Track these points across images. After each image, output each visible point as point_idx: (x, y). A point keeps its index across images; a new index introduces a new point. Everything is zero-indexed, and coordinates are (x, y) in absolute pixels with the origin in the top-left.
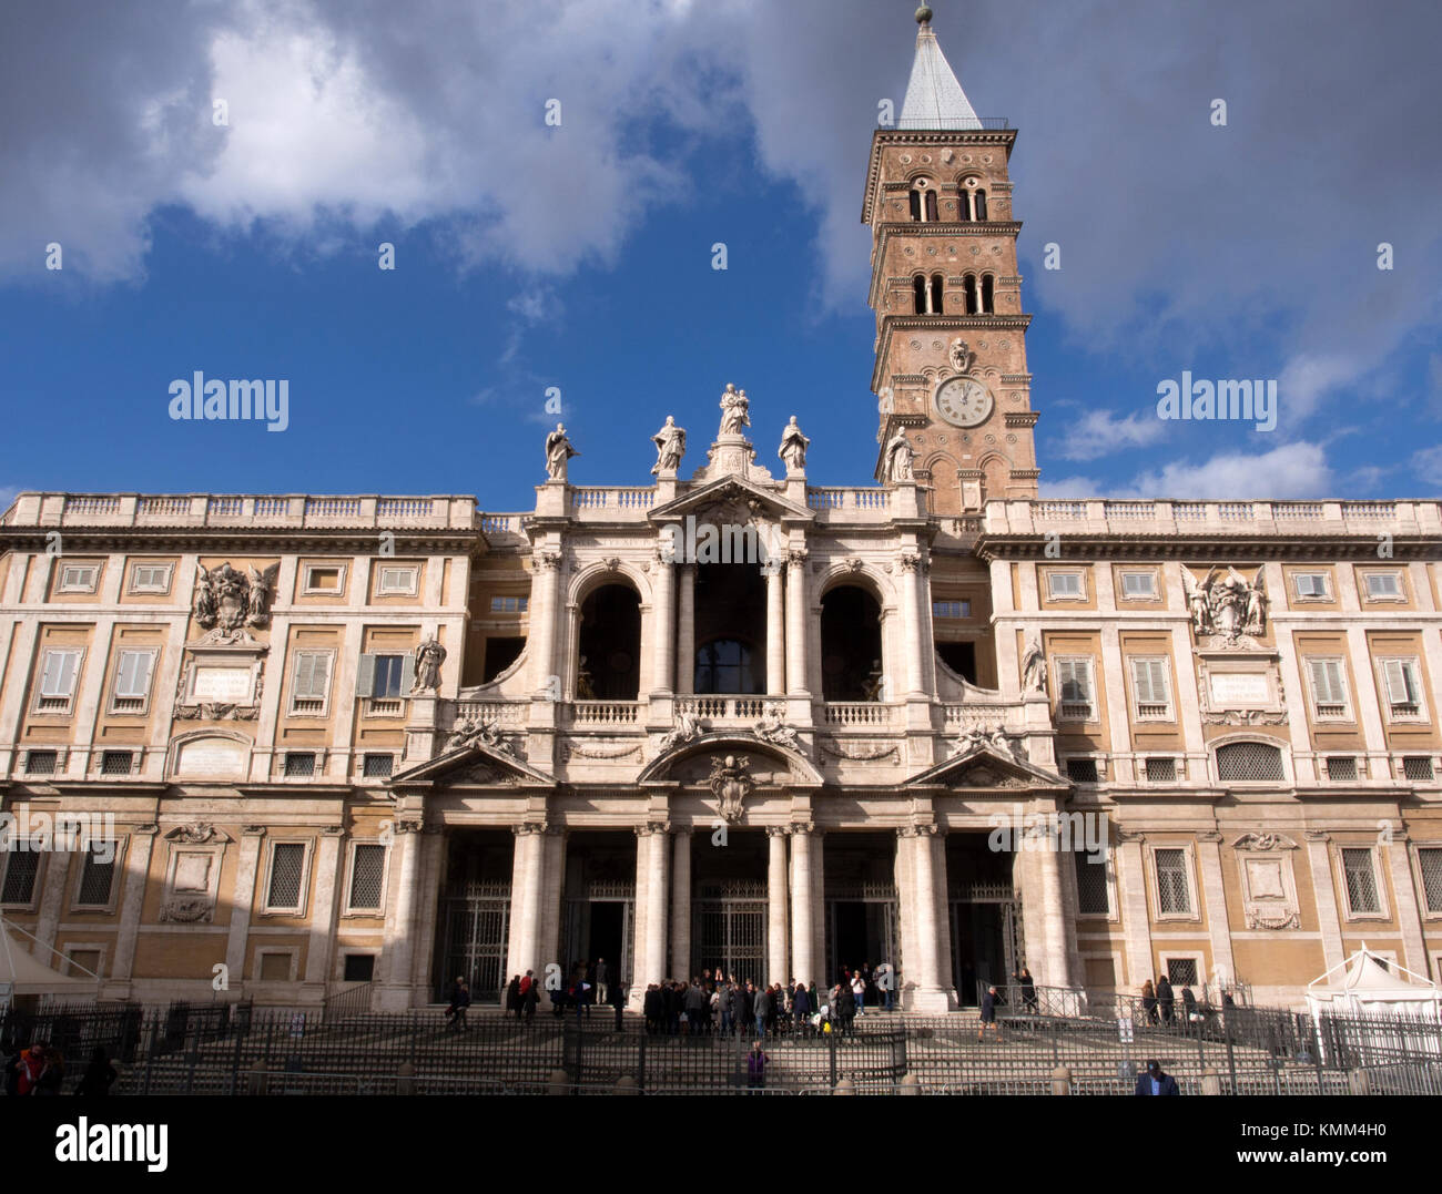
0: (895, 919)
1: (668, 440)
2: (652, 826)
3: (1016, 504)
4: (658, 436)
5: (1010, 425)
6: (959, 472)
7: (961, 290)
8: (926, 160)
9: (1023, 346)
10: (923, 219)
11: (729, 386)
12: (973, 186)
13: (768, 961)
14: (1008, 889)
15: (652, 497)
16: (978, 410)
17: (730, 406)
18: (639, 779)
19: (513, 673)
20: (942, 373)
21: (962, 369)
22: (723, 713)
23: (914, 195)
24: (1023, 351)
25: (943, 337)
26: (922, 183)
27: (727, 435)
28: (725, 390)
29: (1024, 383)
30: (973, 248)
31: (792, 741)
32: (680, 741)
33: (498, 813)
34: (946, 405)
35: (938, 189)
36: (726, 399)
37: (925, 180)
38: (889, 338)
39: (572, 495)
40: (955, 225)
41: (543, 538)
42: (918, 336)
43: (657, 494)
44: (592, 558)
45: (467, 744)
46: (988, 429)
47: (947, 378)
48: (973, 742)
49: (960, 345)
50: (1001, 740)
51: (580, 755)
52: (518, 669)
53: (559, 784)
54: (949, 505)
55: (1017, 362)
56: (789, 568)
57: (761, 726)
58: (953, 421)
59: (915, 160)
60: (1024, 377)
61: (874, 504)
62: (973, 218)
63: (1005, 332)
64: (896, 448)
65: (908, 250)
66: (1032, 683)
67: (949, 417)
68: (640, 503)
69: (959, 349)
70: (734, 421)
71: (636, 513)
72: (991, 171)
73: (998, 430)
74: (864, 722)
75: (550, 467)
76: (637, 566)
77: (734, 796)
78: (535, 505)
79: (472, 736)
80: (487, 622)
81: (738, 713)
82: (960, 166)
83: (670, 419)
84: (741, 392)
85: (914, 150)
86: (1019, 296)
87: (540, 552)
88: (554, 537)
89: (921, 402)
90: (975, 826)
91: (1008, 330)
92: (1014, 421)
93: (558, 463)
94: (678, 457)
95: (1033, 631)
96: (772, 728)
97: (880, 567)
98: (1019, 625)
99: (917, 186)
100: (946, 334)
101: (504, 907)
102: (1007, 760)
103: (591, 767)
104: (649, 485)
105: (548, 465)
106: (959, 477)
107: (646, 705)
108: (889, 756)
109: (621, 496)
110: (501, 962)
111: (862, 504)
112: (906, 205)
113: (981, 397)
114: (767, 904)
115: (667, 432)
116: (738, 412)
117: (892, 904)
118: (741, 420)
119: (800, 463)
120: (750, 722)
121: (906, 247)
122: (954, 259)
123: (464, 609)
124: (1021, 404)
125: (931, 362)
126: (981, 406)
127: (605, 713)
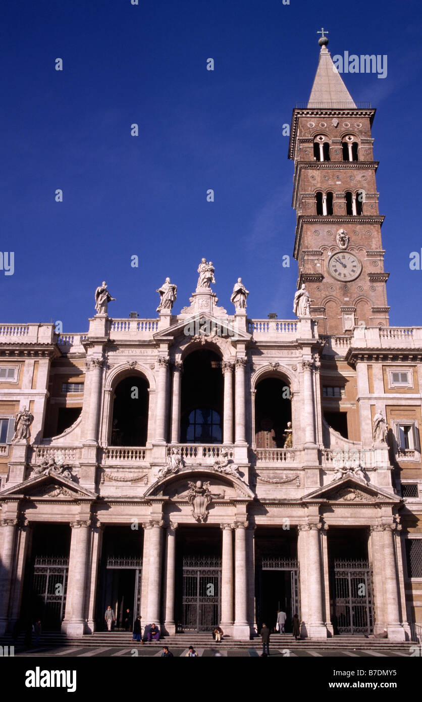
0: (297, 581)
1: (166, 292)
2: (152, 523)
3: (371, 329)
4: (160, 289)
5: (372, 281)
6: (342, 308)
7: (344, 201)
8: (323, 125)
9: (380, 234)
10: (322, 159)
11: (203, 260)
12: (350, 141)
13: (221, 606)
14: (364, 562)
15: (157, 325)
16: (353, 271)
17: (204, 270)
18: (145, 495)
19: (74, 429)
20: (333, 250)
21: (344, 247)
22: (195, 455)
23: (316, 146)
24: (380, 237)
25: (333, 228)
26: (321, 139)
27: (202, 288)
28: (201, 262)
29: (380, 255)
30: (351, 176)
31: (235, 472)
32: (169, 472)
33: (62, 514)
34: (334, 269)
35: (330, 142)
36: (202, 267)
37: (323, 137)
38: (302, 228)
39: (109, 324)
40: (340, 163)
41: (93, 348)
42: (317, 227)
43: (159, 323)
44: (120, 361)
45: (44, 473)
46: (359, 283)
47: (336, 252)
48: (343, 474)
49: (342, 233)
50: (360, 472)
51: (111, 479)
52: (76, 427)
53: (98, 497)
54: (336, 328)
55: (376, 243)
56: (236, 368)
57: (217, 463)
58: (338, 278)
59: (317, 126)
60: (380, 252)
61: (287, 330)
62: (351, 159)
63: (369, 226)
64: (299, 296)
65: (313, 177)
66: (379, 437)
67: (336, 275)
68: (149, 328)
69: (342, 235)
70: (205, 280)
71: (147, 335)
72: (361, 132)
73: (365, 283)
74: (279, 461)
75: (97, 307)
76: (148, 366)
77: (201, 505)
78: (89, 330)
79: (47, 468)
80: (59, 398)
81: (205, 455)
82: (343, 129)
83: (168, 279)
84: (210, 263)
85: (316, 119)
86: (377, 205)
87: (90, 357)
88: (99, 349)
89: (319, 266)
90: (345, 524)
91: (371, 224)
92: (374, 278)
93: (102, 305)
94: (172, 302)
95: (380, 406)
96: (224, 464)
97: (290, 368)
98: (373, 402)
99: (318, 139)
100: (334, 227)
101: (65, 571)
102: (363, 484)
103: (117, 487)
104: (155, 318)
105: (96, 306)
106: (342, 311)
107: (151, 449)
108: (294, 481)
109: (138, 324)
110: (62, 605)
111: (280, 329)
112: (311, 152)
113: (354, 264)
114: (221, 571)
115: (166, 287)
116: (208, 275)
117: (296, 572)
118: (210, 279)
119: (243, 305)
120: (210, 460)
121: (311, 175)
122: (340, 183)
123: (45, 391)
124: (379, 268)
125: (326, 243)
126: (354, 269)
127: (126, 455)
